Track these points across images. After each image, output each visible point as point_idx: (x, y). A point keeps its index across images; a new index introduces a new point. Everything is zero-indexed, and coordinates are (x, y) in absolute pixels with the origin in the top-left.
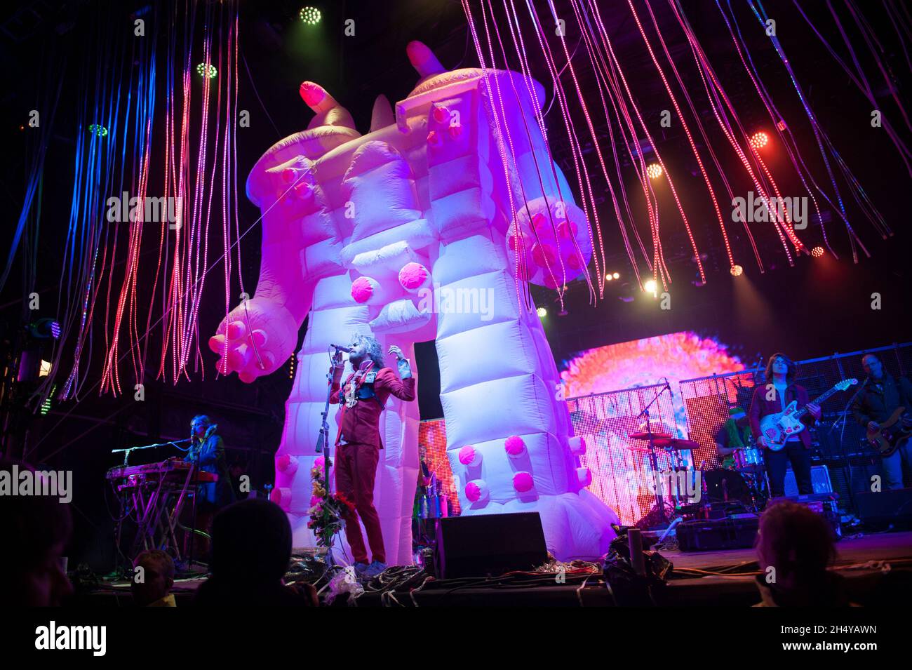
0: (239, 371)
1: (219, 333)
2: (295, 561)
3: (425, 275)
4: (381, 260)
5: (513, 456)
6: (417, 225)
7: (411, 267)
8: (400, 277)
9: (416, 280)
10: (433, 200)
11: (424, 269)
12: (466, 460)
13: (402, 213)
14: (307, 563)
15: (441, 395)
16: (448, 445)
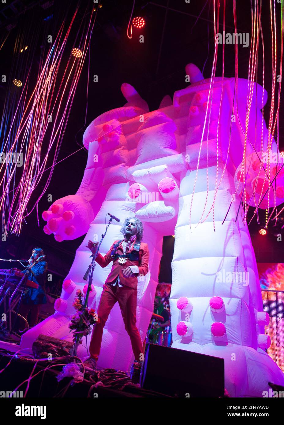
0: (54, 233)
1: (49, 210)
2: (52, 346)
3: (175, 185)
4: (150, 175)
5: (214, 310)
6: (176, 158)
7: (167, 180)
8: (159, 185)
9: (169, 188)
10: (188, 145)
11: (175, 182)
12: (181, 307)
13: (167, 150)
14: (58, 349)
15: (172, 262)
16: (171, 296)
